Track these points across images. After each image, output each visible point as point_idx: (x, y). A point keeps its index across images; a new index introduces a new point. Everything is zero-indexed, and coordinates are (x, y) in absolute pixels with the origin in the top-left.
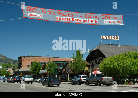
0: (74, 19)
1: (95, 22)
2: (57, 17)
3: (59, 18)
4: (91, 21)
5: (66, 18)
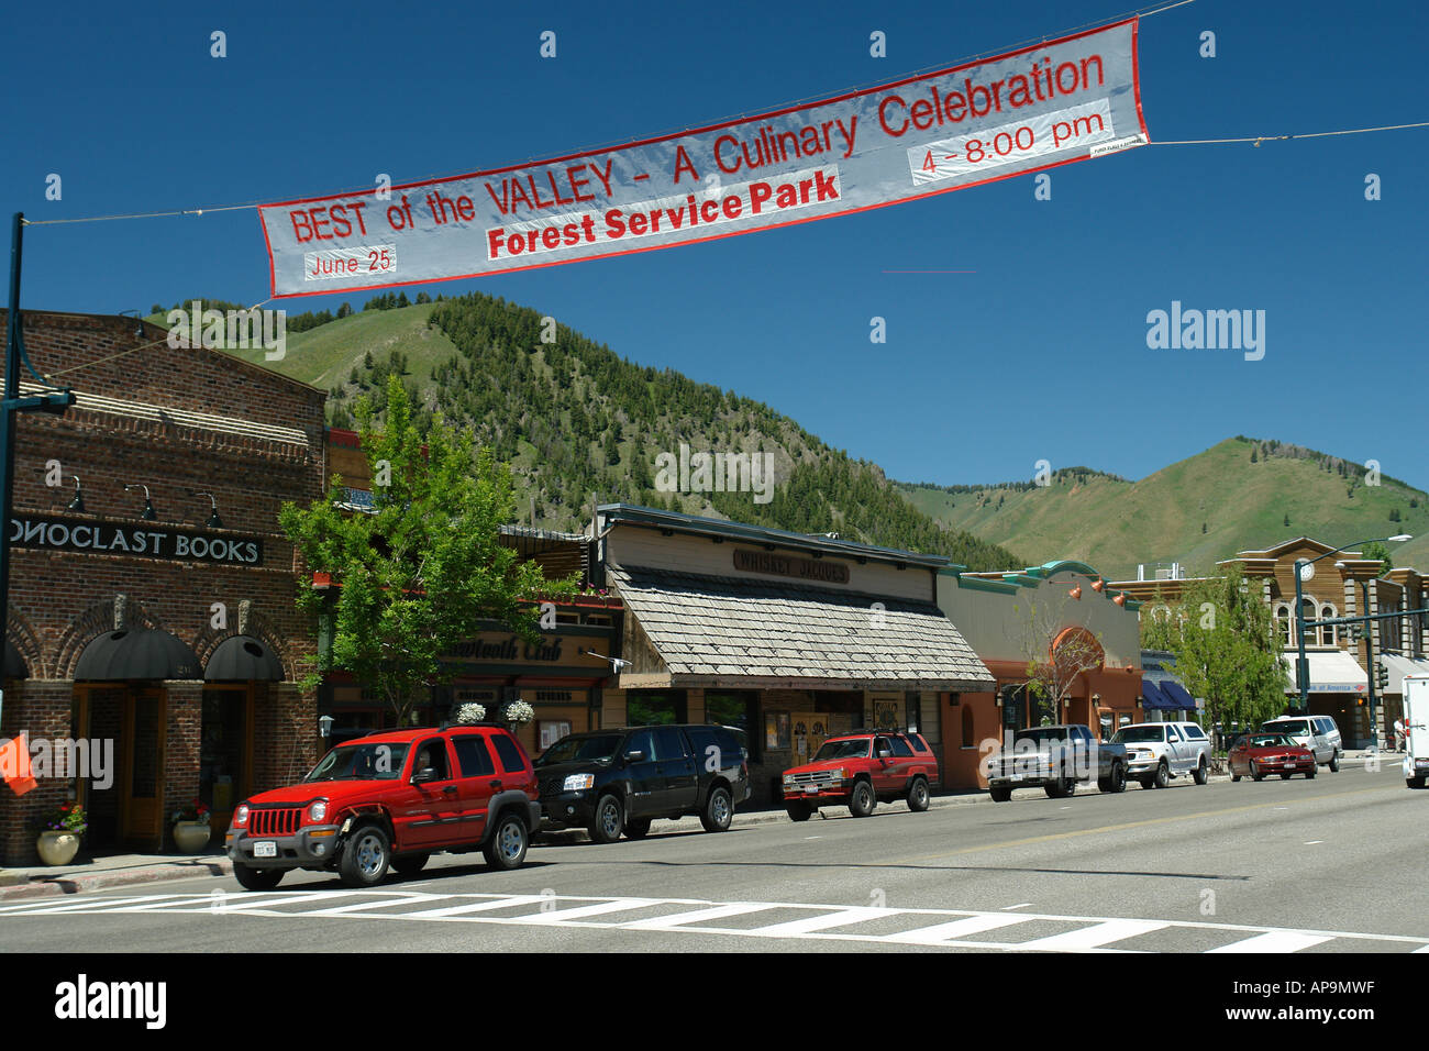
0: (625, 219)
1: (813, 191)
2: (493, 235)
3: (505, 237)
4: (775, 196)
5: (559, 220)
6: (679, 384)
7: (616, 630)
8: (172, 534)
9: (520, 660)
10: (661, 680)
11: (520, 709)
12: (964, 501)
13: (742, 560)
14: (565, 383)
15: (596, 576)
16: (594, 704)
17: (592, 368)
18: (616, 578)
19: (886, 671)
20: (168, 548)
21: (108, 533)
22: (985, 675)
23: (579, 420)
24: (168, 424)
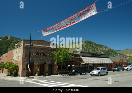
4: (72, 23)
6: (100, 45)
7: (81, 60)
8: (45, 54)
9: (73, 62)
10: (84, 63)
11: (73, 66)
12: (120, 51)
13: (92, 55)
14: (93, 45)
15: (80, 56)
16: (80, 65)
17: (94, 44)
18: (81, 56)
19: (104, 62)
20: (45, 55)
21: (40, 54)
22: (112, 62)
23: (94, 47)
24: (45, 47)
